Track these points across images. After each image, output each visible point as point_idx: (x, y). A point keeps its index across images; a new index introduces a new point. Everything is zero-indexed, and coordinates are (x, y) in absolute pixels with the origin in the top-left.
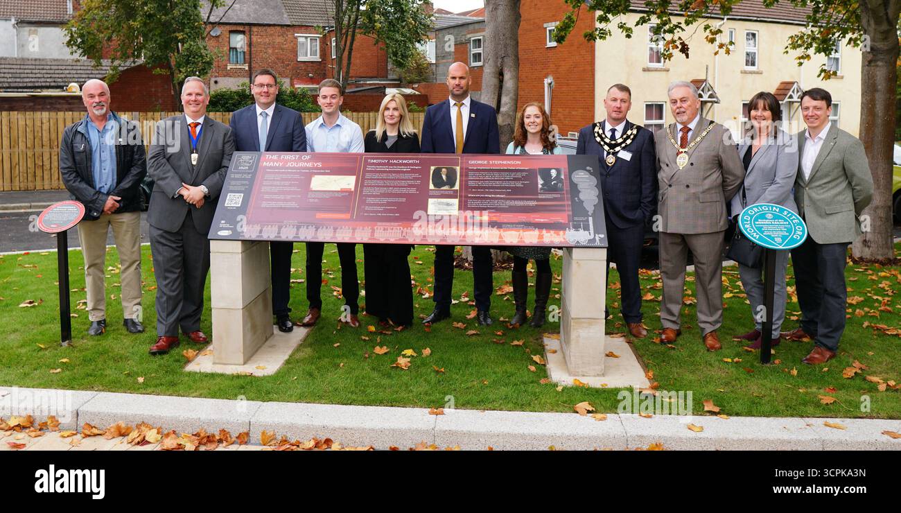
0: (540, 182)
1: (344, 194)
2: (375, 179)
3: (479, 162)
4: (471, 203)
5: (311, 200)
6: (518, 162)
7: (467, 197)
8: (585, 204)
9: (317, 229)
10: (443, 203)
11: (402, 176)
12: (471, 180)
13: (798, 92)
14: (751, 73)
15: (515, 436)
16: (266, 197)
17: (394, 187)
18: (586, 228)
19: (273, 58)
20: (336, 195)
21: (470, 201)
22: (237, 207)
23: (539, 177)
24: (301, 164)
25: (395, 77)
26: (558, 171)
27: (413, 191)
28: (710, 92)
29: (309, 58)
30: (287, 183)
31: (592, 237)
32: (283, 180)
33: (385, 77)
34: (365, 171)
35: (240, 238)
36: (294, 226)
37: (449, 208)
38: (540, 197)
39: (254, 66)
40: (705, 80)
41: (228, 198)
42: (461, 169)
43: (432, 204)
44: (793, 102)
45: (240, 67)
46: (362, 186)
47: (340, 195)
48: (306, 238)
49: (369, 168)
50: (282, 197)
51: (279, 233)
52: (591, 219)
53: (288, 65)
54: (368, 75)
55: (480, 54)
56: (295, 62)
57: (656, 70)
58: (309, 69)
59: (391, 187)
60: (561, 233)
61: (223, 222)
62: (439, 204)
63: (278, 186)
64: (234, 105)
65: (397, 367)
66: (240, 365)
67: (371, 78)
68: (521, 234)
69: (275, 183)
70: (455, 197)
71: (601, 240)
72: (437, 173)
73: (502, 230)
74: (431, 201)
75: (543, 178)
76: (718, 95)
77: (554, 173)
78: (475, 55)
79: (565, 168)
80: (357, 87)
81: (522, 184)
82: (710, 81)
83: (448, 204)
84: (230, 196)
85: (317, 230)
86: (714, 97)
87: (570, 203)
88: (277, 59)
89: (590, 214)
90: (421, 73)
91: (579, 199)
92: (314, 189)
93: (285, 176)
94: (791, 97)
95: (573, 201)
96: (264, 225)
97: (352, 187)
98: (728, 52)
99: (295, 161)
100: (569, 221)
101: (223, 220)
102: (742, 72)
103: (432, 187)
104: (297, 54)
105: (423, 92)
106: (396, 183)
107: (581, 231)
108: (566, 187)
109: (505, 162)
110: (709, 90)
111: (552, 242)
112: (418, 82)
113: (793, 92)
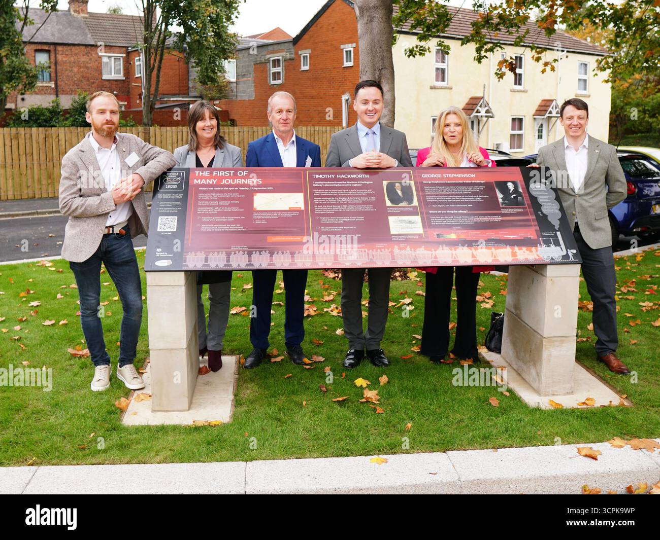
0: (500, 196)
1: (294, 214)
2: (325, 196)
3: (432, 176)
4: (435, 221)
5: (257, 222)
6: (472, 175)
7: (428, 213)
8: (549, 219)
9: (272, 254)
10: (404, 221)
11: (353, 192)
12: (429, 195)
13: (556, 108)
14: (519, 91)
15: (547, 479)
16: (205, 219)
17: (348, 204)
18: (557, 244)
19: (78, 76)
20: (286, 215)
21: (433, 218)
22: (172, 232)
23: (497, 191)
24: (237, 181)
25: (197, 94)
26: (515, 183)
27: (369, 208)
28: (487, 108)
29: (113, 76)
30: (226, 203)
31: (564, 253)
32: (220, 199)
33: (187, 94)
34: (312, 188)
35: (184, 268)
36: (244, 251)
37: (413, 226)
38: (503, 212)
39: (60, 83)
40: (483, 98)
41: (160, 221)
42: (416, 183)
43: (393, 222)
44: (551, 117)
45: (46, 85)
46: (313, 204)
47: (290, 215)
48: (261, 265)
49: (316, 184)
50: (224, 219)
51: (228, 261)
52: (559, 233)
53: (93, 83)
54: (171, 93)
55: (279, 73)
56: (100, 80)
57: (441, 88)
58: (114, 87)
59: (345, 204)
60: (533, 249)
61: (158, 250)
62: (401, 221)
63: (216, 206)
64: (46, 121)
65: (368, 402)
66: (184, 411)
67: (174, 95)
68: (494, 252)
69: (212, 203)
70: (416, 214)
71: (574, 255)
72: (391, 189)
73: (473, 248)
74: (391, 219)
75: (502, 192)
76: (493, 111)
77: (511, 186)
78: (274, 74)
79: (520, 181)
80: (161, 104)
81: (482, 198)
82: (486, 98)
83: (410, 222)
84: (162, 220)
85: (271, 256)
86: (489, 113)
87: (534, 217)
88: (83, 77)
89: (557, 227)
90: (221, 90)
91: (542, 213)
92: (258, 209)
93: (222, 195)
94: (550, 113)
95: (537, 215)
96: (210, 252)
97: (301, 205)
98: (553, 69)
99: (230, 177)
100: (538, 237)
101: (158, 247)
102: (511, 91)
103: (388, 203)
104: (101, 73)
105: (224, 108)
106: (350, 200)
107: (553, 247)
108: (527, 201)
109: (459, 176)
110: (485, 106)
111: (526, 259)
112: (219, 99)
113: (552, 108)
